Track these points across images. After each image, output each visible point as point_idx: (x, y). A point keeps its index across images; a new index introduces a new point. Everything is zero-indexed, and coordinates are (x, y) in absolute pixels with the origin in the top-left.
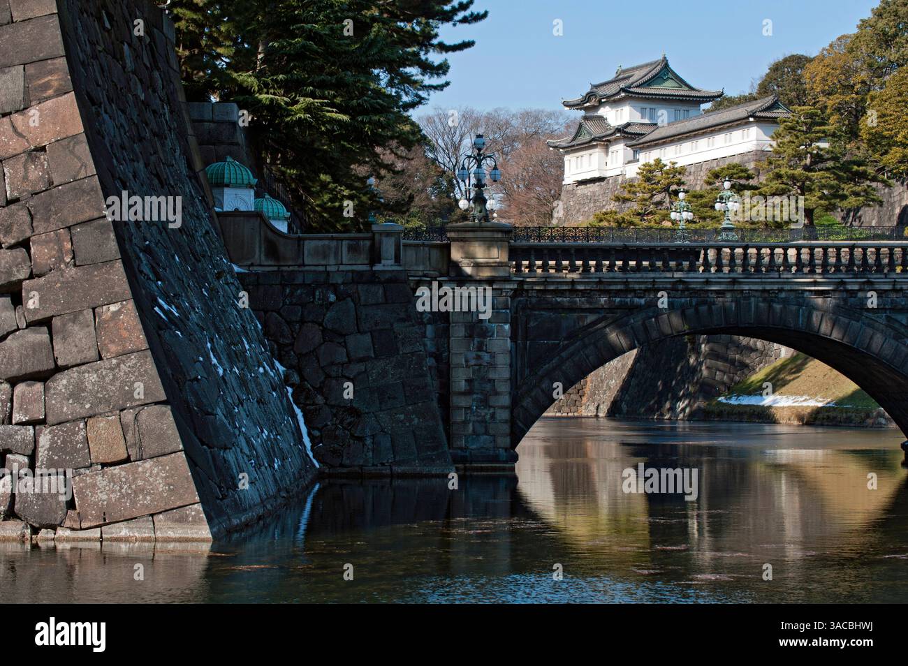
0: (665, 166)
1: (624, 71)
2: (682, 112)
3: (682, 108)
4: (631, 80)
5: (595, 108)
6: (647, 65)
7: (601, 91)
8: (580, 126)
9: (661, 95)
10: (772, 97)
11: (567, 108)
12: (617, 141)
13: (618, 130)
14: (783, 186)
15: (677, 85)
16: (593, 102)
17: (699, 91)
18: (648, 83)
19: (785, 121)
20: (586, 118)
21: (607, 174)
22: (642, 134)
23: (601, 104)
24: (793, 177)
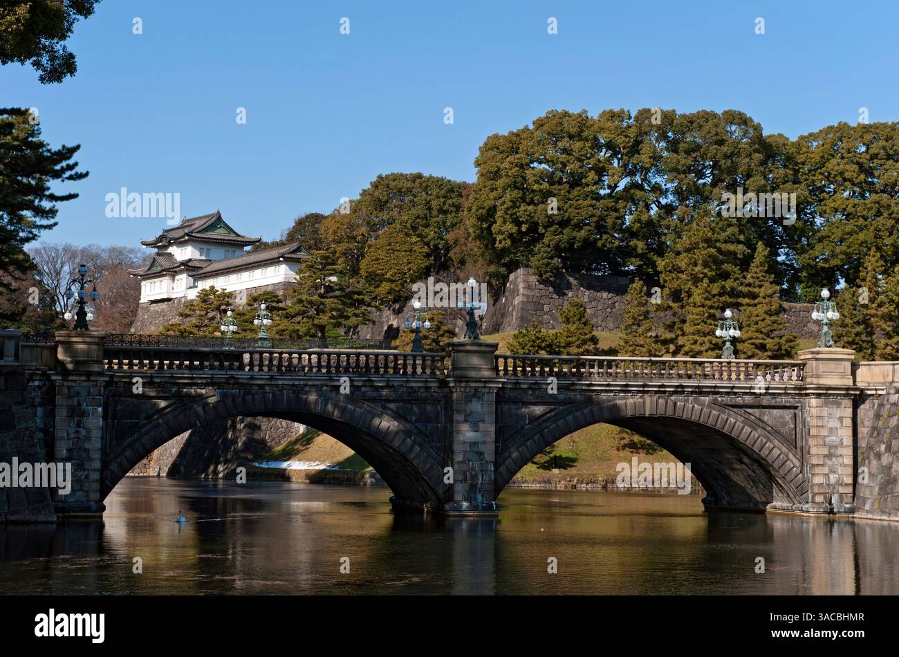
0: (217, 291)
1: (188, 221)
2: (230, 252)
3: (231, 249)
4: (193, 227)
5: (166, 247)
6: (205, 217)
7: (170, 235)
8: (154, 259)
9: (215, 239)
10: (296, 244)
11: (144, 247)
12: (181, 272)
13: (182, 264)
14: (304, 308)
15: (226, 232)
16: (164, 242)
17: (243, 237)
18: (206, 230)
19: (306, 261)
20: (158, 254)
21: (173, 296)
22: (200, 268)
23: (170, 244)
24: (311, 302)
